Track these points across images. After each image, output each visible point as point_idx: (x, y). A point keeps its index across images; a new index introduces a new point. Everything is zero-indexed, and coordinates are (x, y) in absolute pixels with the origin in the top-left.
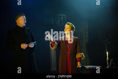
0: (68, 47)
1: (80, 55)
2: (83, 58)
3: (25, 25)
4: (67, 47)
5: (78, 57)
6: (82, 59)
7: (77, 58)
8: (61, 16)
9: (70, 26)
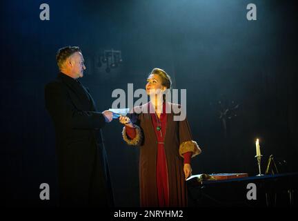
0: (158, 128)
1: (190, 145)
2: (197, 154)
3: (81, 75)
4: (155, 128)
5: (185, 151)
6: (194, 156)
7: (180, 154)
8: (108, 55)
9: (160, 75)
